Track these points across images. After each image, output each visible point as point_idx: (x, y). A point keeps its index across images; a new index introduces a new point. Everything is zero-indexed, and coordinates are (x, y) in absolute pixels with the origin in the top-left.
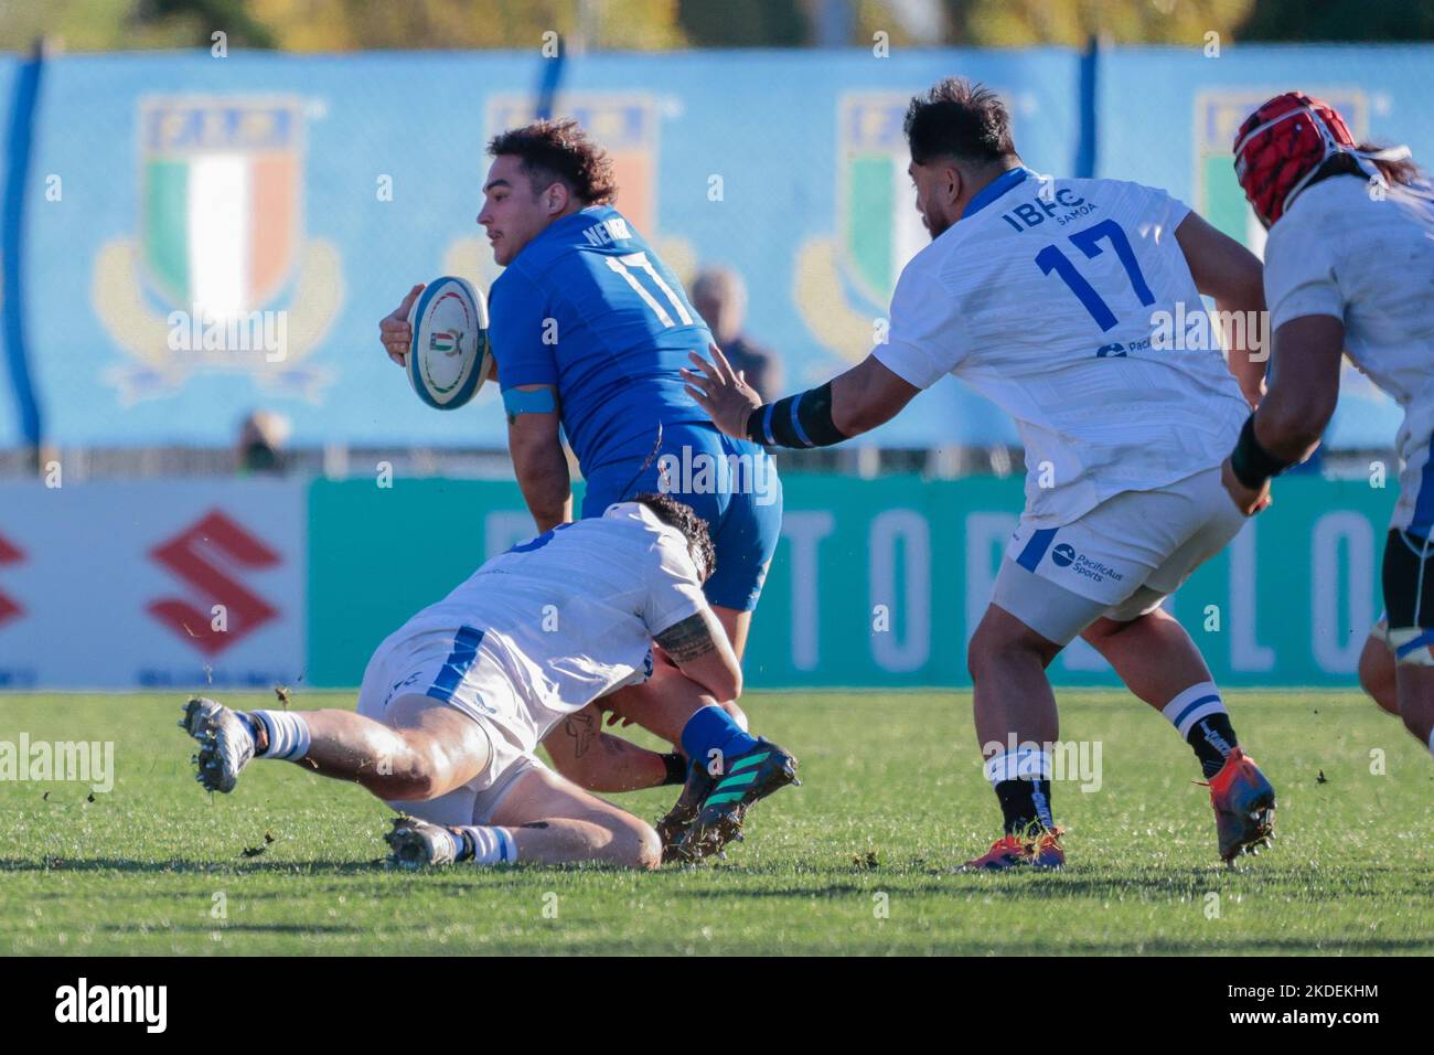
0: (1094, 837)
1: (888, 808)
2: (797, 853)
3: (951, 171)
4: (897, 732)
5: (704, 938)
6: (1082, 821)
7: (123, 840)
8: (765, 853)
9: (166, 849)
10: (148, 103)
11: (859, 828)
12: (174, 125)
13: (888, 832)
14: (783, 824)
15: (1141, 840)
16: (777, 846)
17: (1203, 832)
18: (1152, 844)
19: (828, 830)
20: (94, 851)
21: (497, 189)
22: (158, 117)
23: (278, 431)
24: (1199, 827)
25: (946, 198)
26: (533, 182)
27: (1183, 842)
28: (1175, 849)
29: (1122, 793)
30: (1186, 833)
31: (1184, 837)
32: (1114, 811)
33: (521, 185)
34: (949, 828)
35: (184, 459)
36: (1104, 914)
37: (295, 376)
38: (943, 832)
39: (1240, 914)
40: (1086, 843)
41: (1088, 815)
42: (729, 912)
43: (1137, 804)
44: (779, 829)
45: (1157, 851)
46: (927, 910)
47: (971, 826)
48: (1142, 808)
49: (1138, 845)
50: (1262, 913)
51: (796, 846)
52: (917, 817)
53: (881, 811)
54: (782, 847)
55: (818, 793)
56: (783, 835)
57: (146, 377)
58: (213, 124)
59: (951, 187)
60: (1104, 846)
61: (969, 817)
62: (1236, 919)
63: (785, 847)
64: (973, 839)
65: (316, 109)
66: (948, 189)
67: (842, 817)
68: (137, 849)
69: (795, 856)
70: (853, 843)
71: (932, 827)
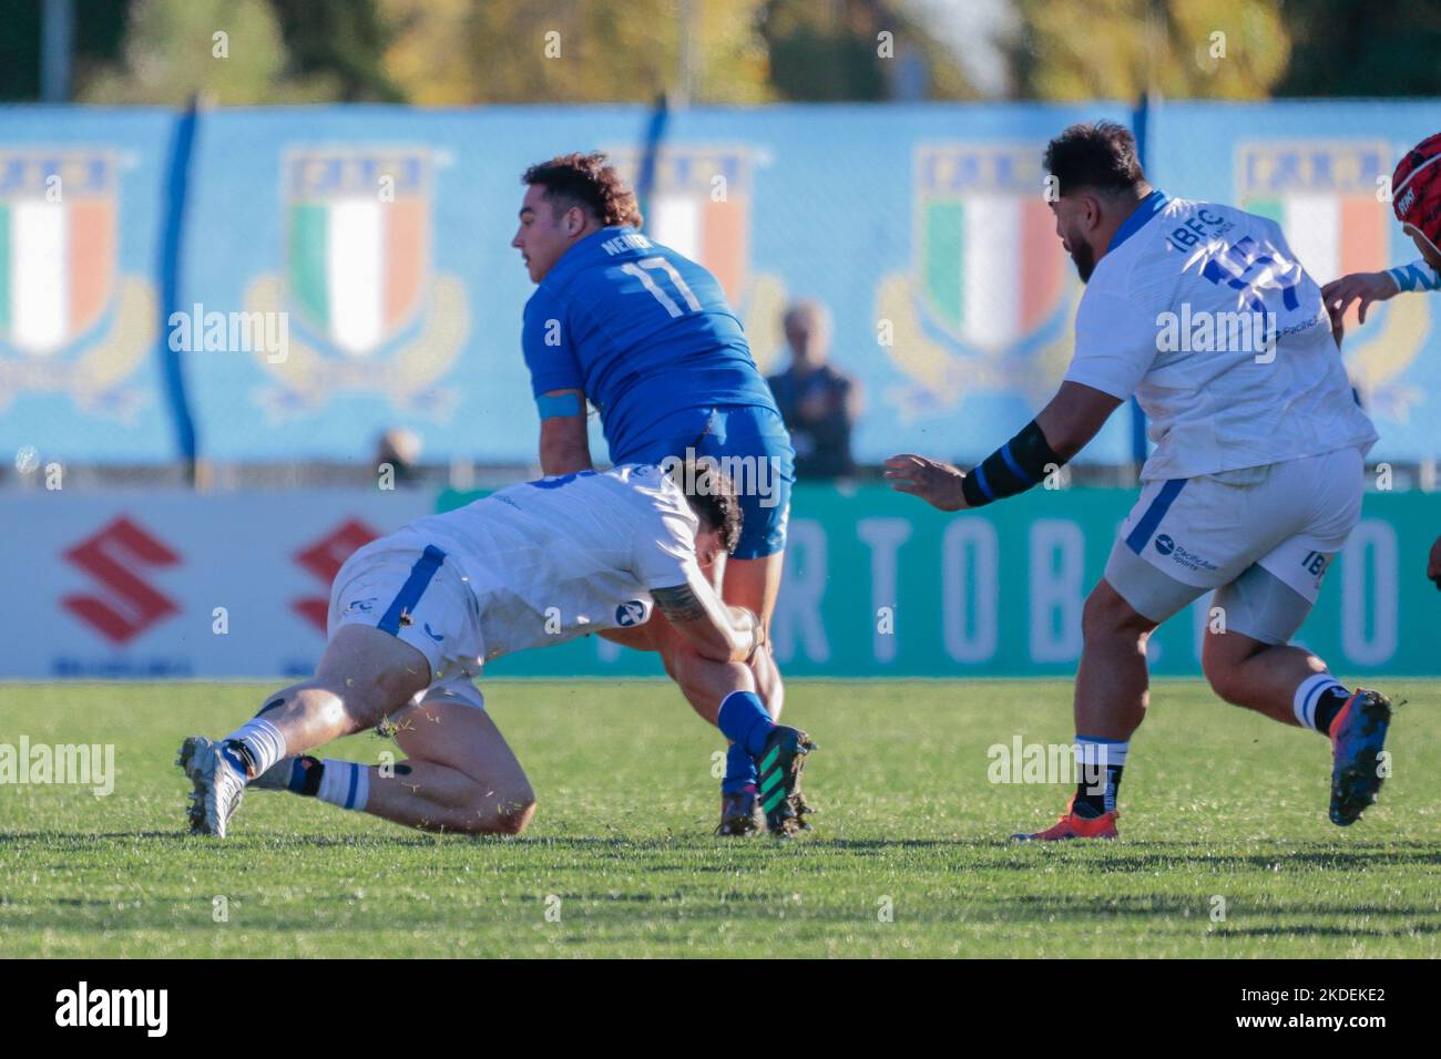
0: (1145, 812)
1: (959, 786)
2: (877, 827)
3: (1088, 200)
4: (966, 717)
5: (795, 902)
6: (1136, 798)
7: (269, 816)
8: (848, 827)
9: (308, 824)
10: (291, 153)
11: (933, 804)
12: (315, 173)
13: (960, 808)
14: (864, 800)
15: (1188, 815)
16: (859, 820)
17: (1243, 807)
18: (1197, 818)
19: (905, 806)
20: (243, 824)
21: (526, 215)
22: (300, 167)
23: (410, 447)
24: (1240, 804)
25: (1084, 224)
26: (554, 207)
27: (1225, 817)
28: (1218, 823)
29: (1170, 774)
30: (1228, 810)
31: (1226, 812)
32: (1164, 788)
33: (545, 211)
34: (1015, 804)
35: (326, 472)
36: (1155, 881)
37: (425, 399)
38: (1010, 809)
39: (1277, 882)
40: (1138, 818)
41: (1140, 793)
42: (817, 879)
43: (1184, 783)
44: (861, 805)
45: (1201, 824)
46: (995, 879)
47: (1035, 803)
48: (1189, 787)
49: (1185, 820)
50: (1297, 880)
51: (876, 821)
52: (985, 794)
53: (953, 789)
54: (863, 821)
55: (896, 774)
56: (865, 810)
57: (290, 399)
58: (351, 172)
59: (1090, 215)
60: (1154, 821)
61: (1032, 794)
62: (1274, 887)
63: (867, 821)
64: (1036, 815)
65: (443, 158)
66: (1086, 216)
67: (917, 794)
68: (284, 823)
69: (875, 829)
70: (928, 818)
71: (999, 804)
